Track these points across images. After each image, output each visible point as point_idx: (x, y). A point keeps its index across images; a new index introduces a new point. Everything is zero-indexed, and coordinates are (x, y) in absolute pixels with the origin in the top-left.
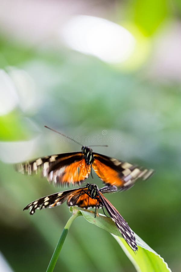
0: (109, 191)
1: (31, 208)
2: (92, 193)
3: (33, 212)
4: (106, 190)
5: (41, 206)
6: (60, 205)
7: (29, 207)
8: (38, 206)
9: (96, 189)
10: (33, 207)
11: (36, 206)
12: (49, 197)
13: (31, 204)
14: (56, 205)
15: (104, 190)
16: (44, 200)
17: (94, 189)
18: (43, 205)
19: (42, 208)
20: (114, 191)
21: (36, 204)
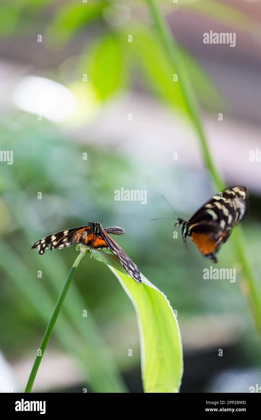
0: (115, 232)
1: (39, 246)
2: (95, 231)
3: (42, 252)
4: (112, 231)
5: (50, 245)
6: (69, 246)
7: (37, 245)
8: (46, 246)
9: (99, 226)
10: (42, 246)
11: (44, 246)
12: (55, 235)
13: (39, 242)
14: (65, 246)
15: (110, 230)
16: (51, 239)
17: (97, 227)
18: (52, 245)
19: (51, 249)
20: (120, 233)
21: (44, 243)
